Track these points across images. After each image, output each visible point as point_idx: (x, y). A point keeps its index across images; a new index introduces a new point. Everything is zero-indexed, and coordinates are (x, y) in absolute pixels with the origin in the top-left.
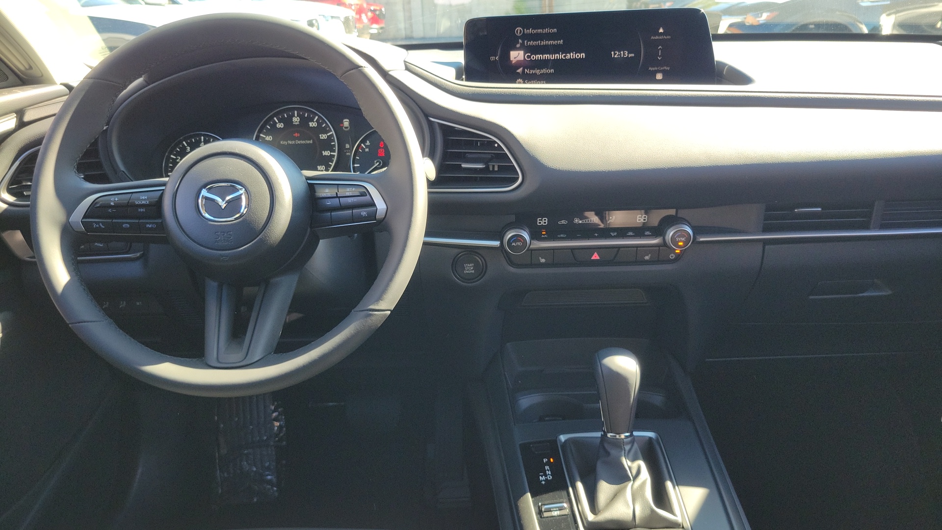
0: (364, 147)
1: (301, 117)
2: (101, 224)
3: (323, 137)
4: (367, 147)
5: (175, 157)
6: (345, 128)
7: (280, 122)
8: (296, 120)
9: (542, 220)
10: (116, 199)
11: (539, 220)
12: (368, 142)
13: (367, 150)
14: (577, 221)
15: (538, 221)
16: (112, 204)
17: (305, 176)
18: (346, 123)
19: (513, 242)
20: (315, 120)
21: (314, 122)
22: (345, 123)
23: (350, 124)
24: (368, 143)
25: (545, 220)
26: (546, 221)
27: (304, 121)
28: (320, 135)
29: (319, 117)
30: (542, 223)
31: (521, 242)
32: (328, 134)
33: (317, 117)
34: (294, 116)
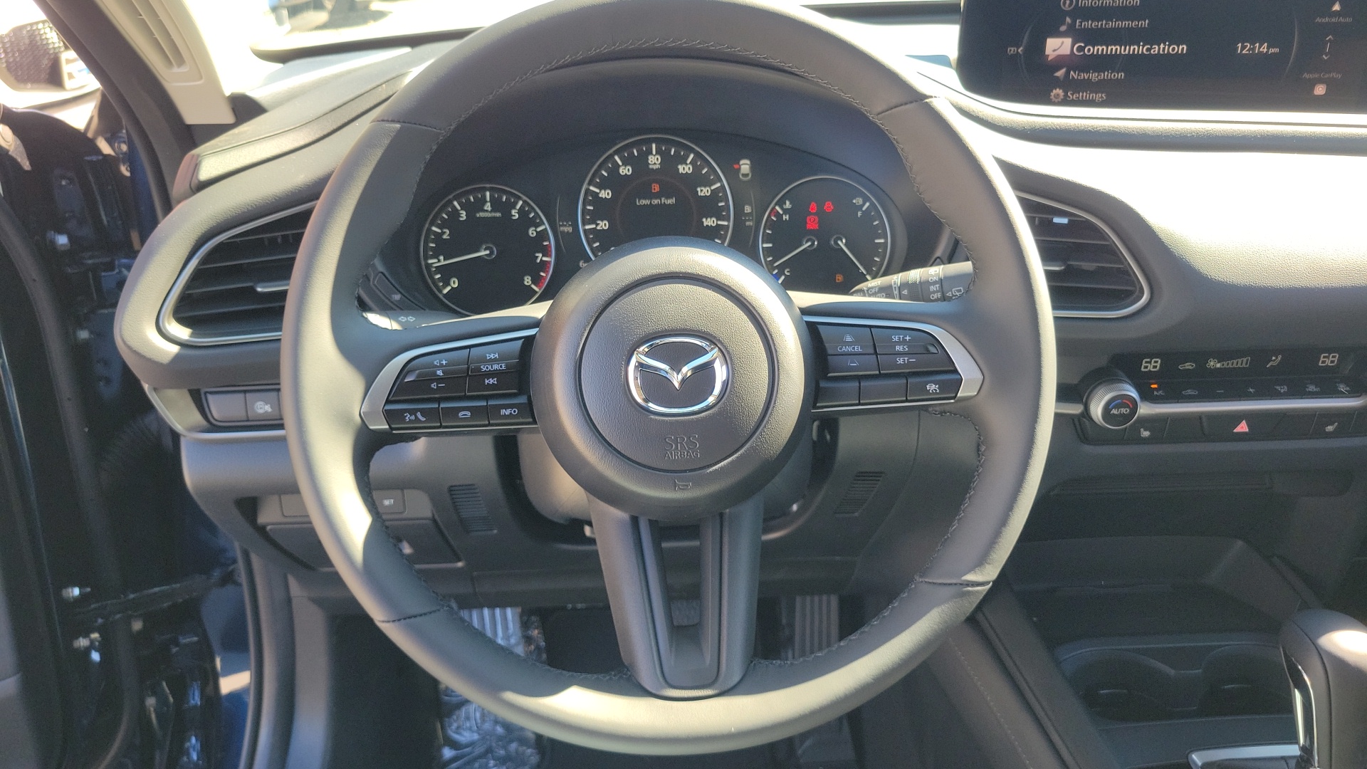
0: (781, 212)
1: (663, 154)
2: (419, 414)
3: (704, 191)
4: (786, 211)
5: (439, 231)
6: (743, 175)
7: (625, 164)
8: (654, 161)
9: (1150, 362)
10: (444, 362)
11: (1146, 362)
12: (788, 203)
13: (786, 217)
14: (1212, 363)
15: (1144, 364)
16: (440, 373)
17: (800, 309)
18: (745, 166)
19: (1115, 407)
20: (689, 161)
21: (687, 164)
22: (742, 167)
23: (752, 168)
24: (788, 205)
25: (1156, 362)
26: (1158, 365)
27: (670, 163)
28: (699, 189)
29: (697, 154)
30: (1150, 368)
31: (1128, 407)
32: (713, 188)
33: (692, 156)
34: (651, 153)
